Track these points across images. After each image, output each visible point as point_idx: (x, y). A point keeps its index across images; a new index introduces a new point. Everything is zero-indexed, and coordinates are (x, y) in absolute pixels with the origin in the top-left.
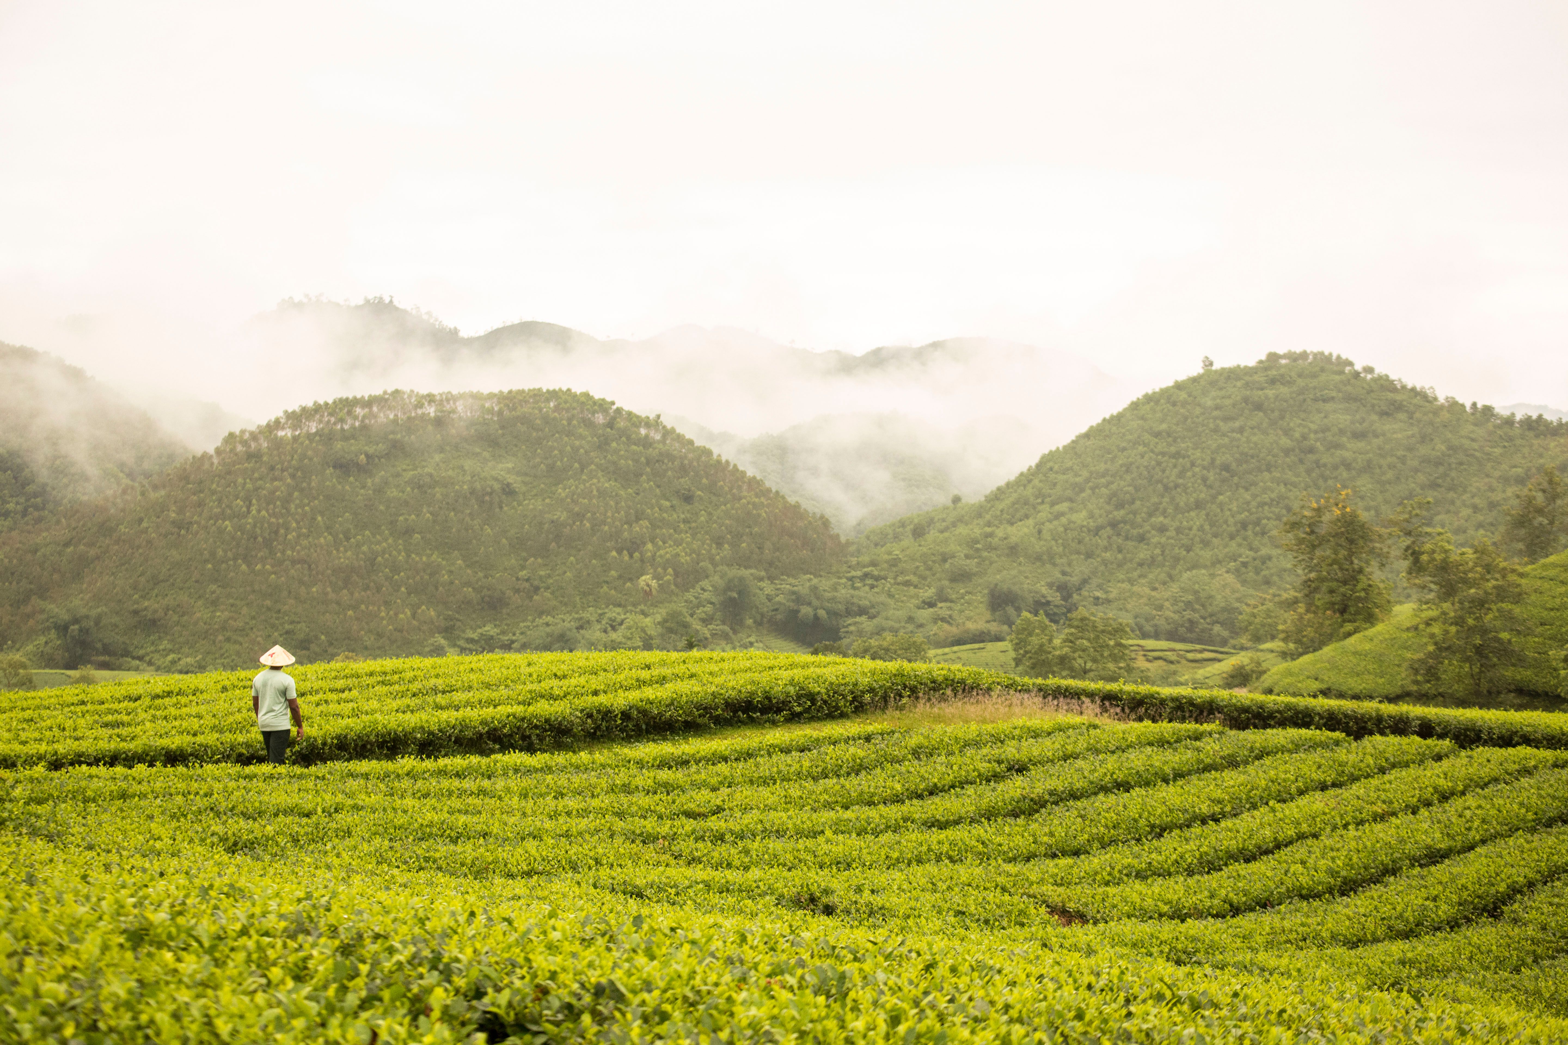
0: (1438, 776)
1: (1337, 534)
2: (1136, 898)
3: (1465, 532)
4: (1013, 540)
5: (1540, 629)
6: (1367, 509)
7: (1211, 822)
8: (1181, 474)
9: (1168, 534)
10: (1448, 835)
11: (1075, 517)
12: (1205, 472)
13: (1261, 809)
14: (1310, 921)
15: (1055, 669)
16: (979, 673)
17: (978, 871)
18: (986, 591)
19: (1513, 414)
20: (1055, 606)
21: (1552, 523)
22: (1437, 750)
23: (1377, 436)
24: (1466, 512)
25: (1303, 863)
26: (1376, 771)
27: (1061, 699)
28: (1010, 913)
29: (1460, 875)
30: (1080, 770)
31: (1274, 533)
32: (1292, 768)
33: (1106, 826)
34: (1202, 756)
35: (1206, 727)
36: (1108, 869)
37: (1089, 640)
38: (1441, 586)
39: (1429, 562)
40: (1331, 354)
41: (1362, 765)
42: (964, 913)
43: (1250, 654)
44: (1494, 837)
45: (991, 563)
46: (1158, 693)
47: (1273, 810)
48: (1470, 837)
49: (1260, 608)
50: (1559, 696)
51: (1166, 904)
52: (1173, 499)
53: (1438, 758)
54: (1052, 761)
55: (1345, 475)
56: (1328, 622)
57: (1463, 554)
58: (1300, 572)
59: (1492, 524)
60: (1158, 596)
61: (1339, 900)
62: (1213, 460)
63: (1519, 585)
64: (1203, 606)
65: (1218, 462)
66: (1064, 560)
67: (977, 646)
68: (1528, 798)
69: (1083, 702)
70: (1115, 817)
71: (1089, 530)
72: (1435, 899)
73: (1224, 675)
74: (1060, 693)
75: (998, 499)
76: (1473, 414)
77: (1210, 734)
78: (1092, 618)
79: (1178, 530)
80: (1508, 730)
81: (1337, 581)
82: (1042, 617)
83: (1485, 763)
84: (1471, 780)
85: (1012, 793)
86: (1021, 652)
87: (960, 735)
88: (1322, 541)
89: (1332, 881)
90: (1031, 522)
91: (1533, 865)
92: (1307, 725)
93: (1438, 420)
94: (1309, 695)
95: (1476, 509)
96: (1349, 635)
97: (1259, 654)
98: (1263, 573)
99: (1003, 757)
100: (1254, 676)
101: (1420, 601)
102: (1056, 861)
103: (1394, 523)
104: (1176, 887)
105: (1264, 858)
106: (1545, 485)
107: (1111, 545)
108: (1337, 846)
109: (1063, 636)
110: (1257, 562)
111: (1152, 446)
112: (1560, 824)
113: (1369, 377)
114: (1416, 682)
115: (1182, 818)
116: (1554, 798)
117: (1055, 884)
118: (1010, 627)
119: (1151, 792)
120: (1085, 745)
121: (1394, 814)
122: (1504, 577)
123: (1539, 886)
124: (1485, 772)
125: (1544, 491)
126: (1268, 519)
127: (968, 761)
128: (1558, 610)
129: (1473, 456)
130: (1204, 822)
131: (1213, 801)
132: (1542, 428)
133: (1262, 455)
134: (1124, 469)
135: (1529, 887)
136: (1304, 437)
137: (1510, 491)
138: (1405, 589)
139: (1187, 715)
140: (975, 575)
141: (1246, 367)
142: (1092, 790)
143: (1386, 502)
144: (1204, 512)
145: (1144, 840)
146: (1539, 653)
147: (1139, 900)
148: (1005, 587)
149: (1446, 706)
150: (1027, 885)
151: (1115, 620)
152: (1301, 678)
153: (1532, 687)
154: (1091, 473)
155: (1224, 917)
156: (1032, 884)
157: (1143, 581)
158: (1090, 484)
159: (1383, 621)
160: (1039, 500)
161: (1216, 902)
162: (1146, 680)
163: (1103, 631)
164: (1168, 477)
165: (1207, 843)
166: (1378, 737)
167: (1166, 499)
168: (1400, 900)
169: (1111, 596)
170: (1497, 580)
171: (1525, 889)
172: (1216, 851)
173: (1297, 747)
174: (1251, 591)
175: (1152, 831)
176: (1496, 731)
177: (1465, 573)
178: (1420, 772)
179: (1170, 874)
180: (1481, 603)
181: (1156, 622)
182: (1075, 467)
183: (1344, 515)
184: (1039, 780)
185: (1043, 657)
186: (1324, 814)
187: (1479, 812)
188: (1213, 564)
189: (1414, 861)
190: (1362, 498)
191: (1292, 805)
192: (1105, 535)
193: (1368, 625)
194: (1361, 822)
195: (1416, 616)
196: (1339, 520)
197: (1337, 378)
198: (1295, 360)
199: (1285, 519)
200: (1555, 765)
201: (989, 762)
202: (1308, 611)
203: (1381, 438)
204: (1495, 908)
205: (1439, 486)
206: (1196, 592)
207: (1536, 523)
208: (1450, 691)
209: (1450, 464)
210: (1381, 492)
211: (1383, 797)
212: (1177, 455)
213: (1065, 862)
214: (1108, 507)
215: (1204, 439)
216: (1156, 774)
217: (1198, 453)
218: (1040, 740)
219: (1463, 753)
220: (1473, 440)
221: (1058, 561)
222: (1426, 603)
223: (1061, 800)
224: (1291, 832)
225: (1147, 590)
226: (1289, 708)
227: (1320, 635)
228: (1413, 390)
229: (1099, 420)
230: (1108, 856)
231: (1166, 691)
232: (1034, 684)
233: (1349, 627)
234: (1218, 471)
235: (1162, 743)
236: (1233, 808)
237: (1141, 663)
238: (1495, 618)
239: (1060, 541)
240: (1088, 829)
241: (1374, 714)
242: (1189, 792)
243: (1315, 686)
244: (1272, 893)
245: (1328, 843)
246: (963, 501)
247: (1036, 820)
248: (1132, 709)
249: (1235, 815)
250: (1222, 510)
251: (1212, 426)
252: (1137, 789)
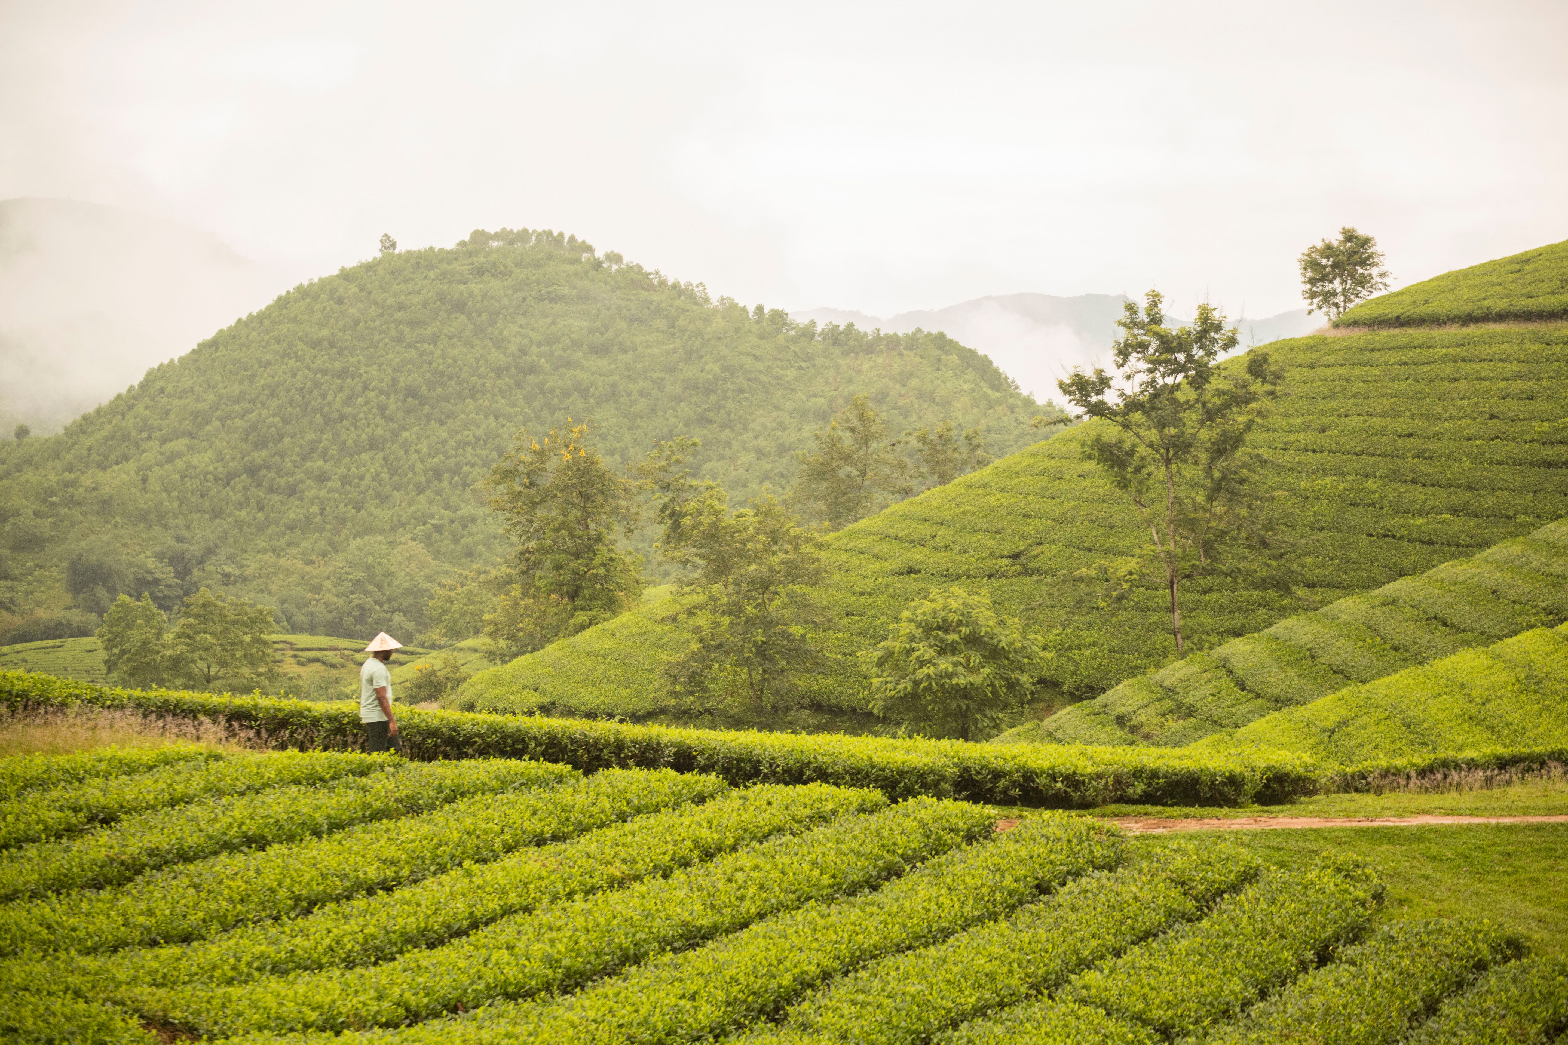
0: (700, 825)
1: (566, 487)
2: (271, 1002)
3: (745, 486)
4: (106, 491)
5: (845, 621)
6: (611, 453)
7: (380, 892)
8: (350, 400)
9: (330, 484)
10: (713, 907)
11: (195, 459)
12: (382, 398)
13: (452, 873)
14: (518, 1030)
15: (165, 676)
16: (49, 682)
17: (40, 968)
18: (65, 564)
19: (813, 323)
20: (167, 586)
21: (863, 474)
22: (698, 788)
23: (625, 351)
24: (747, 458)
25: (510, 947)
26: (613, 817)
27: (169, 719)
28: (85, 1028)
29: (728, 963)
30: (194, 819)
31: (479, 484)
32: (496, 815)
33: (231, 900)
34: (369, 798)
35: (377, 757)
36: (232, 961)
37: (214, 634)
38: (710, 561)
39: (694, 527)
40: (561, 235)
41: (595, 810)
42: (15, 1030)
43: (443, 654)
44: (775, 910)
45: (73, 525)
46: (309, 710)
47: (469, 874)
48: (743, 910)
49: (459, 590)
50: (870, 714)
51: (314, 1009)
52: (336, 435)
53: (700, 799)
54: (154, 807)
55: (580, 404)
56: (552, 610)
57: (741, 516)
58: (514, 539)
59: (782, 475)
60: (315, 572)
61: (559, 999)
62: (395, 382)
63: (818, 560)
64: (379, 586)
65: (402, 384)
66: (180, 521)
67: (50, 643)
68: (824, 855)
69: (200, 724)
70: (244, 886)
71: (216, 479)
72: (693, 998)
73: (407, 684)
74: (168, 711)
75: (84, 432)
76: (757, 322)
77: (382, 767)
78: (220, 603)
79: (345, 480)
80: (797, 761)
81: (566, 552)
82: (146, 600)
83: (765, 806)
84: (745, 831)
85: (93, 854)
86: (116, 651)
87: (18, 771)
88: (546, 496)
89: (550, 972)
90: (132, 465)
91: (829, 948)
92: (518, 754)
93: (709, 329)
94: (524, 713)
95: (760, 453)
96: (582, 627)
97: (456, 654)
98: (463, 541)
99: (82, 802)
100: (449, 685)
101: (680, 581)
102: (157, 951)
103: (643, 473)
104: (330, 985)
105: (455, 941)
106: (855, 423)
107: (247, 499)
108: (558, 924)
109: (176, 629)
110: (456, 525)
111: (308, 361)
112: (867, 890)
113: (615, 267)
114: (674, 694)
115: (339, 886)
116: (859, 854)
117: (155, 984)
118: (100, 615)
119: (295, 850)
120: (202, 785)
121: (638, 878)
122: (796, 548)
123: (838, 978)
124: (765, 820)
125: (853, 430)
126: (472, 466)
127: (30, 809)
128: (870, 594)
129: (756, 379)
130: (371, 892)
131: (384, 862)
132: (852, 343)
133: (463, 376)
134: (267, 392)
135: (824, 979)
136: (523, 352)
137: (808, 430)
138: (660, 564)
139: (350, 740)
140: (48, 540)
141: (441, 250)
142: (211, 848)
143: (637, 443)
144: (380, 455)
145: (285, 918)
146: (844, 654)
147: (275, 1005)
148: (93, 559)
149: (713, 727)
150: (112, 986)
151: (252, 606)
152: (514, 688)
153: (833, 701)
154: (220, 397)
155: (396, 1026)
156: (119, 985)
157: (293, 551)
158: (219, 413)
159: (629, 609)
160: (145, 435)
161: (385, 1005)
162: (295, 691)
163: (234, 622)
164: (330, 405)
165: (374, 921)
166: (617, 771)
167: (328, 435)
168: (644, 999)
169: (248, 572)
170: (787, 552)
171: (818, 982)
172: (387, 933)
173: (503, 785)
174: (447, 566)
175: (296, 905)
176: (779, 762)
177: (743, 543)
178: (675, 819)
179: (321, 967)
180: (764, 585)
181: (311, 609)
182: (197, 388)
183: (576, 461)
184: (134, 835)
185: (148, 659)
186: (541, 878)
187: (755, 874)
188: (393, 529)
189: (666, 944)
190: (603, 437)
191: (495, 866)
192: (239, 486)
193: (608, 614)
194: (591, 890)
195: (675, 601)
196: (569, 468)
197: (570, 268)
198: (511, 243)
199: (494, 466)
200: (862, 810)
201: (61, 810)
202: (525, 594)
203: (630, 354)
204: (777, 1009)
205: (710, 421)
206: (369, 567)
207: (842, 474)
208: (721, 706)
209: (725, 392)
210: (630, 429)
211: (623, 855)
212: (343, 374)
213: (167, 952)
214: (244, 446)
215: (382, 352)
216: (304, 824)
217: (373, 372)
218: (136, 777)
219: (735, 792)
220: (757, 358)
221: (173, 522)
222: (689, 584)
223: (166, 863)
224: (494, 905)
225: (299, 564)
226: (493, 729)
227: (542, 628)
228: (675, 286)
229: (233, 322)
230: (232, 943)
231: (320, 707)
232: (129, 698)
233: (581, 617)
234: (401, 396)
235: (313, 780)
236: (412, 872)
237: (289, 667)
238: (784, 606)
239: (175, 494)
240: (204, 904)
241: (612, 739)
242: (350, 848)
243: (535, 699)
244: (465, 991)
245: (545, 919)
246: (33, 433)
247: (129, 893)
248: (272, 733)
249: (415, 882)
250: (406, 452)
251: (393, 332)
252: (276, 846)
